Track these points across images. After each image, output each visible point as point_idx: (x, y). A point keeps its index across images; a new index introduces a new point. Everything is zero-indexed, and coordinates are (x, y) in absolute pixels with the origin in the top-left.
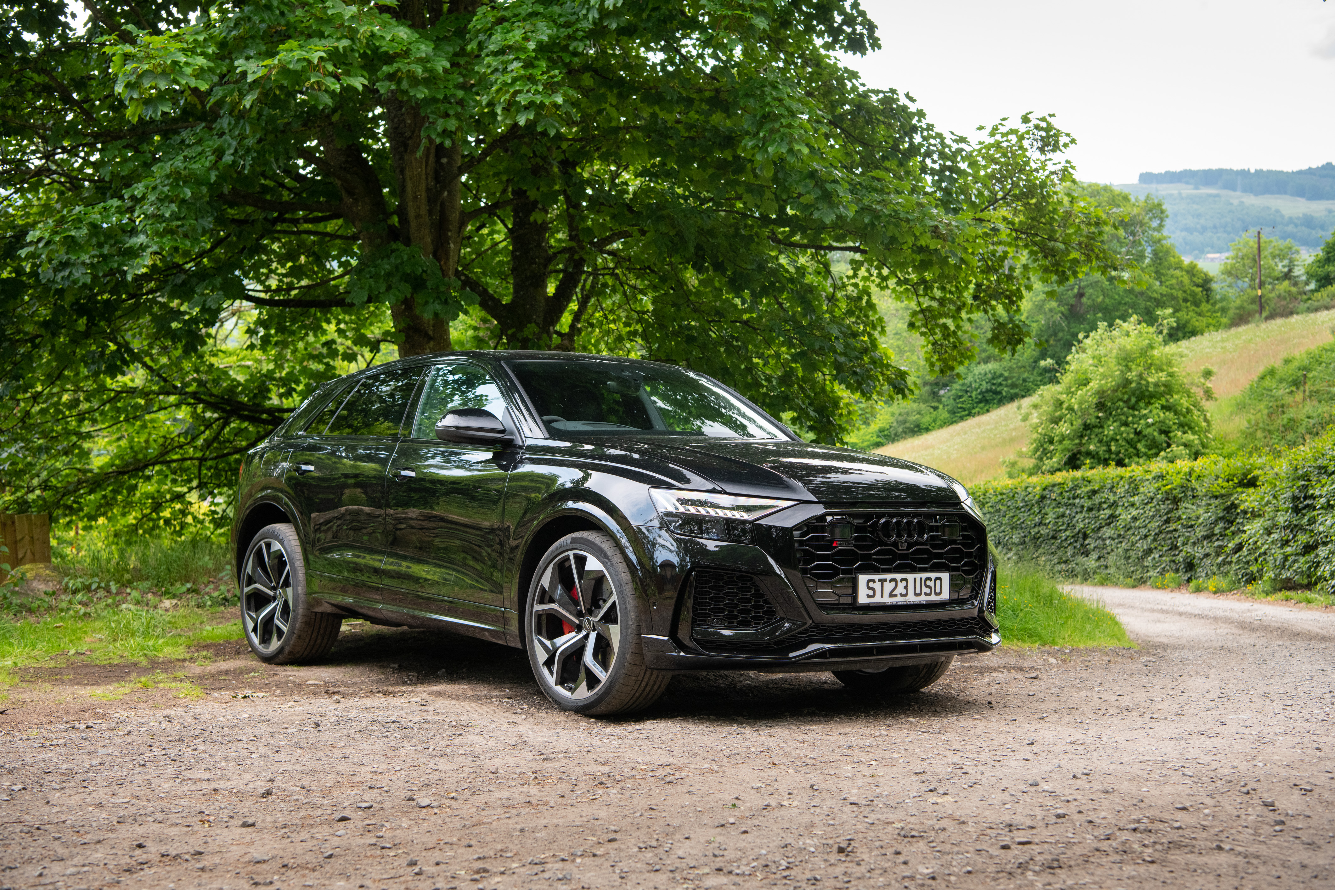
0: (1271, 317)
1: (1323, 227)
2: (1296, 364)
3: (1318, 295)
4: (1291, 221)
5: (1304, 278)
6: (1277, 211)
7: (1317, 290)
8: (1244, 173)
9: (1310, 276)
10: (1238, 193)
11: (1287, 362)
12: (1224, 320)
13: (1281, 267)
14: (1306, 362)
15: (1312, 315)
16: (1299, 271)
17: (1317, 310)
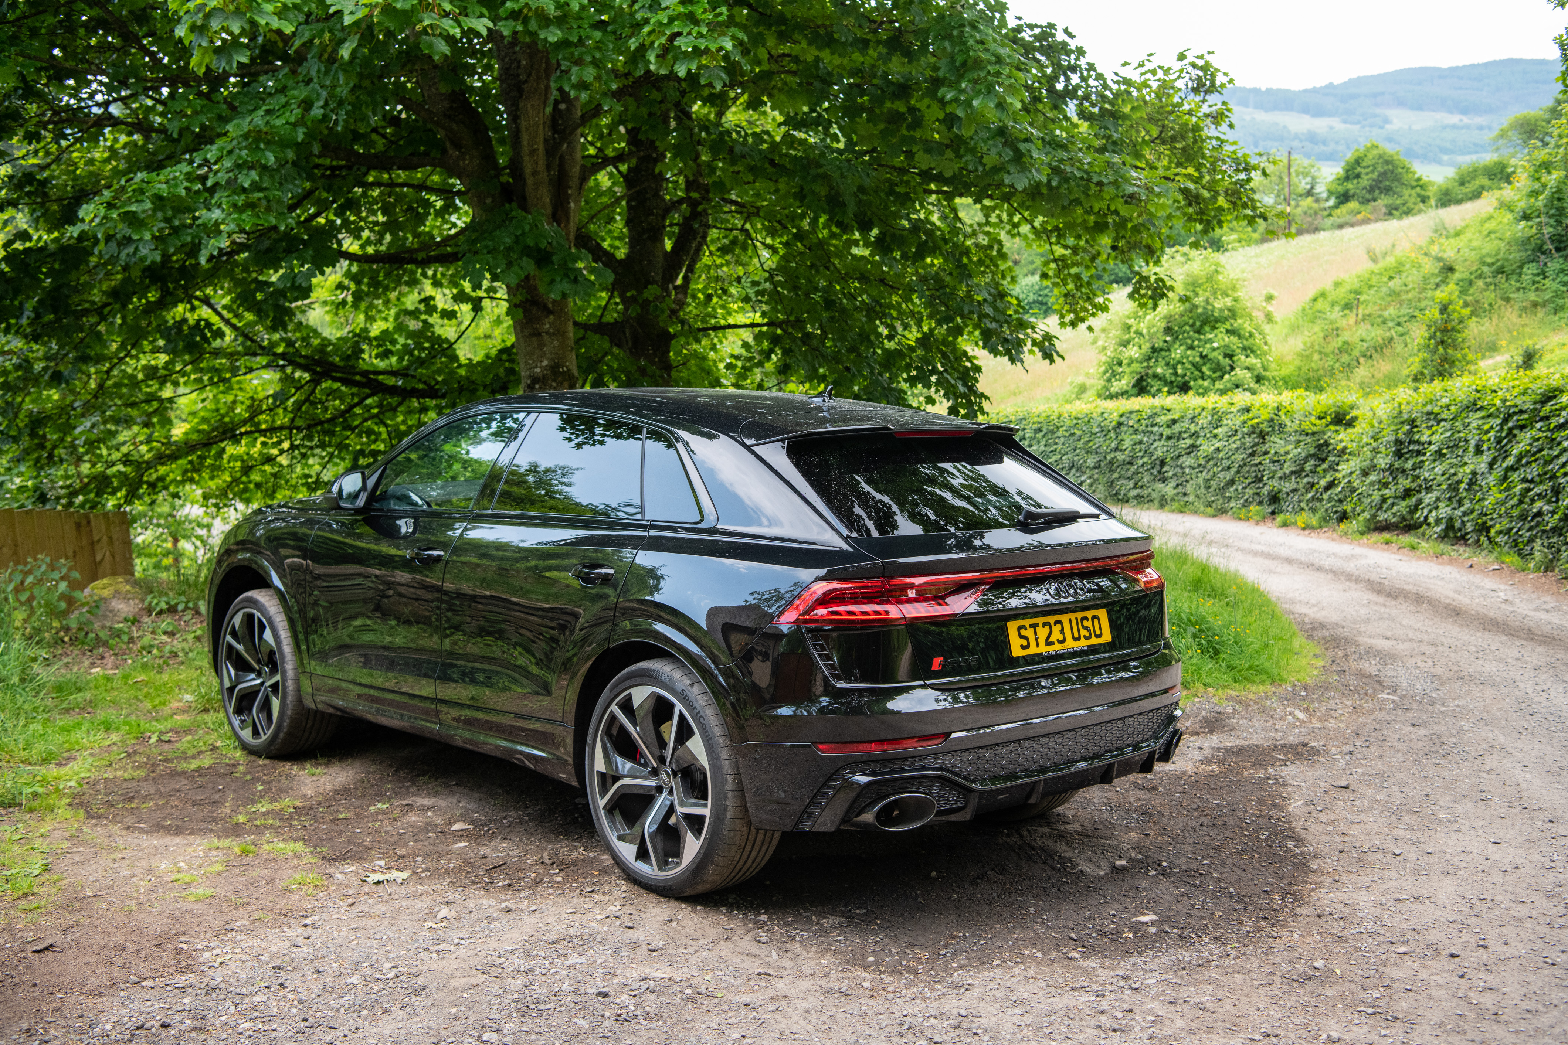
0: (1300, 232)
1: (1324, 143)
2: (1348, 287)
3: (1338, 211)
4: (1296, 137)
5: (1324, 195)
6: (1285, 127)
7: (1336, 207)
8: (1256, 91)
9: (1331, 193)
10: (1250, 110)
11: (1337, 284)
12: (1256, 236)
13: (1303, 185)
14: (1356, 286)
15: (1338, 233)
16: (1321, 189)
17: (1341, 226)
